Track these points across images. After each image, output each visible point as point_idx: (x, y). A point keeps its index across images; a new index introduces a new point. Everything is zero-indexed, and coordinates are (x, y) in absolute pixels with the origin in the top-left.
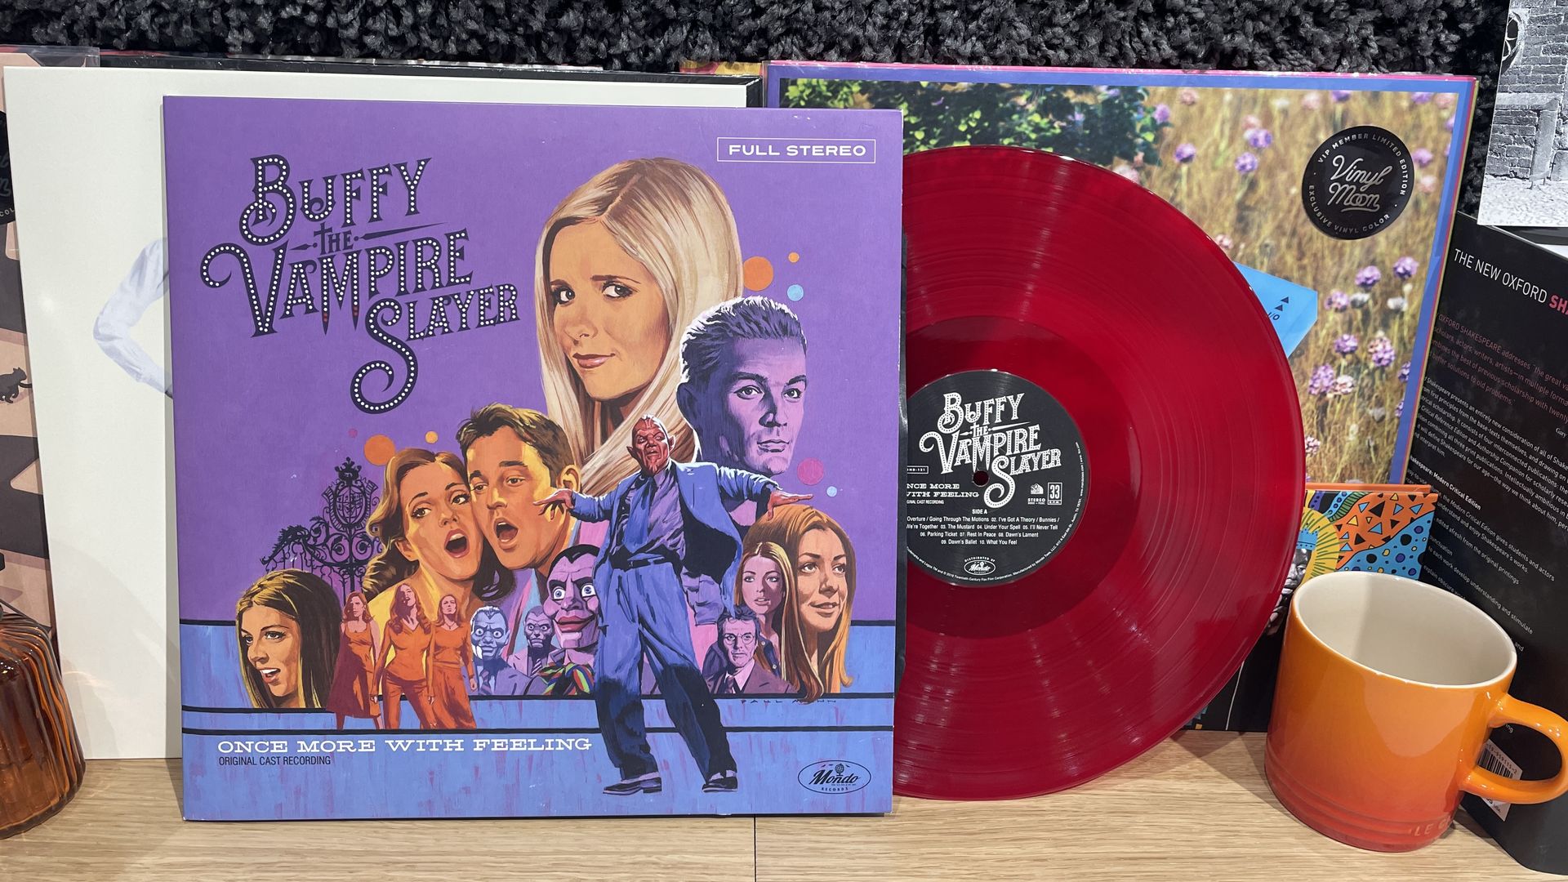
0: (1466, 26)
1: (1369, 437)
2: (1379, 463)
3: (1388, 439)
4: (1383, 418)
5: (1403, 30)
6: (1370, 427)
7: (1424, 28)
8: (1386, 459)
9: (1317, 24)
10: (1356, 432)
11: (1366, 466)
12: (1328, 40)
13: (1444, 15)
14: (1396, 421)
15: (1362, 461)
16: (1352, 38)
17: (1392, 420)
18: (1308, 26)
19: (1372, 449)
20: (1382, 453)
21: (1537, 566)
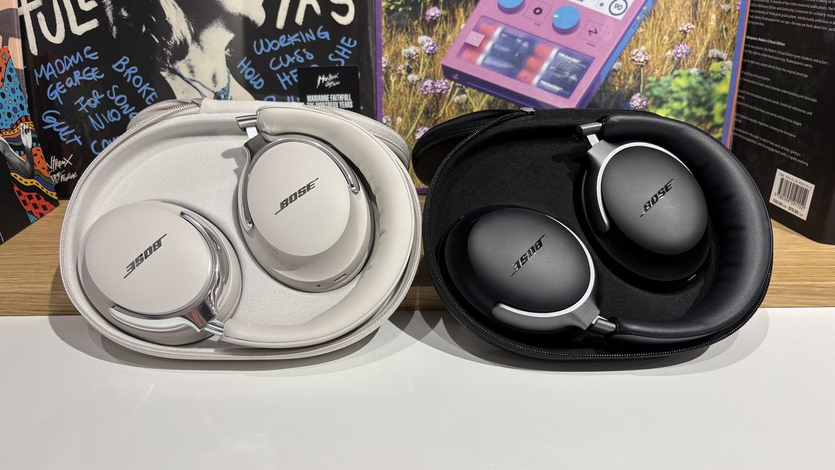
1: (722, 22)
2: (728, 39)
3: (733, 23)
4: (730, 10)
6: (723, 16)
8: (732, 36)
10: (715, 19)
11: (721, 41)
14: (737, 12)
15: (718, 38)
17: (735, 11)
19: (724, 31)
20: (730, 33)
21: (817, 61)
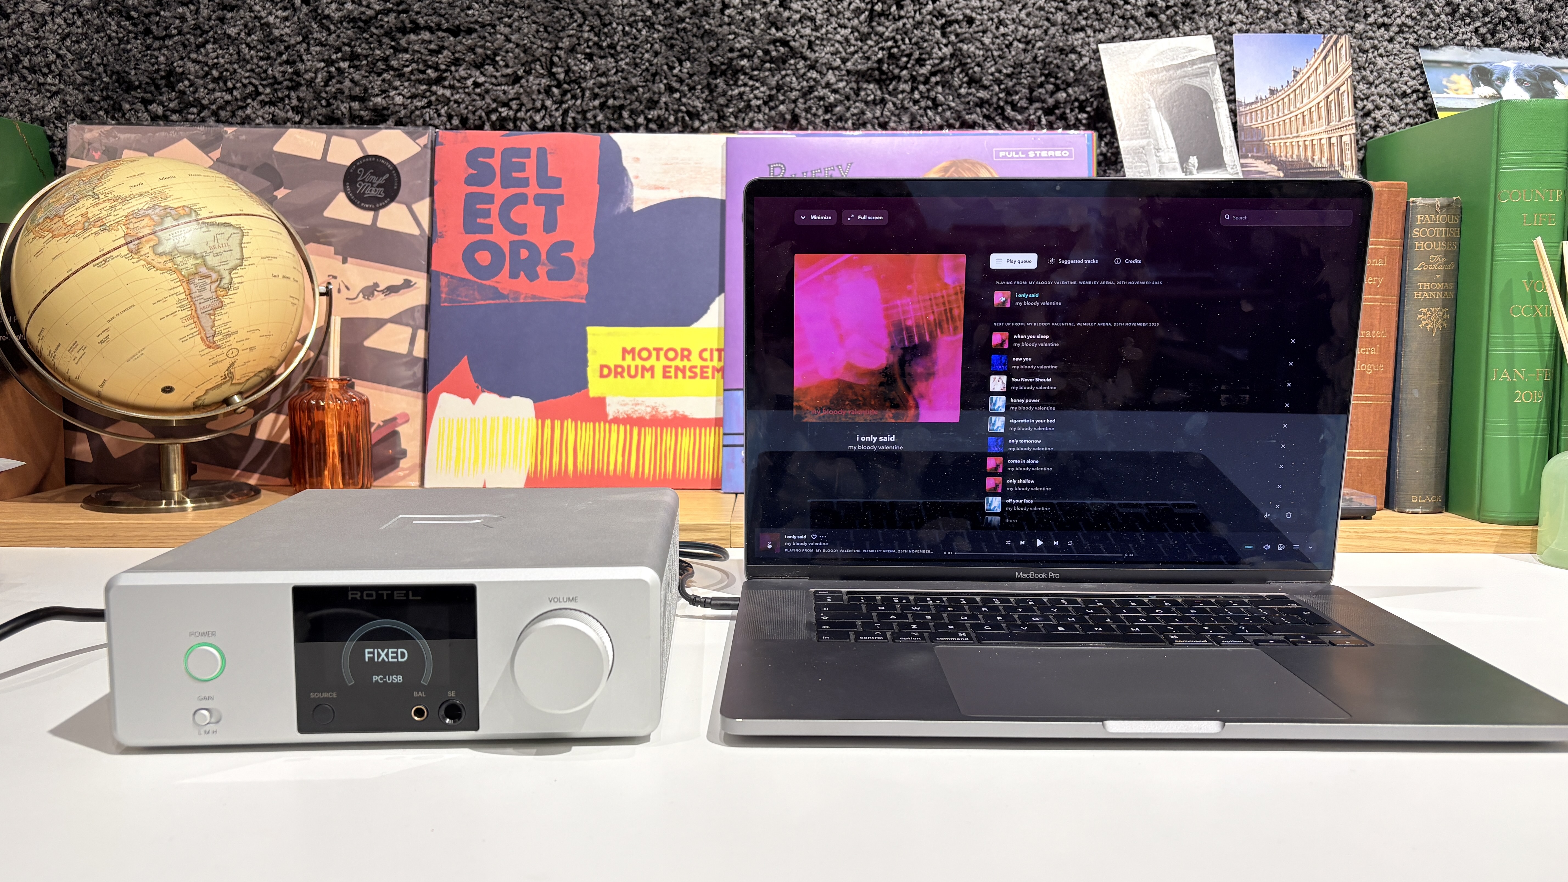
0: (1088, 109)
5: (1057, 111)
7: (1068, 111)
9: (1013, 110)
12: (1019, 117)
13: (1076, 104)
16: (1032, 117)
18: (1009, 111)
